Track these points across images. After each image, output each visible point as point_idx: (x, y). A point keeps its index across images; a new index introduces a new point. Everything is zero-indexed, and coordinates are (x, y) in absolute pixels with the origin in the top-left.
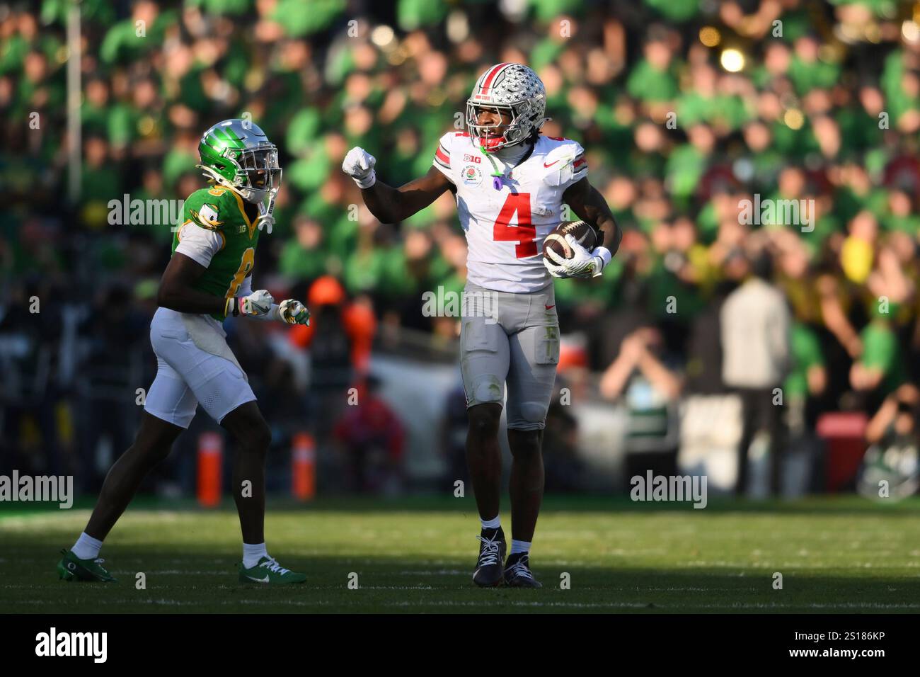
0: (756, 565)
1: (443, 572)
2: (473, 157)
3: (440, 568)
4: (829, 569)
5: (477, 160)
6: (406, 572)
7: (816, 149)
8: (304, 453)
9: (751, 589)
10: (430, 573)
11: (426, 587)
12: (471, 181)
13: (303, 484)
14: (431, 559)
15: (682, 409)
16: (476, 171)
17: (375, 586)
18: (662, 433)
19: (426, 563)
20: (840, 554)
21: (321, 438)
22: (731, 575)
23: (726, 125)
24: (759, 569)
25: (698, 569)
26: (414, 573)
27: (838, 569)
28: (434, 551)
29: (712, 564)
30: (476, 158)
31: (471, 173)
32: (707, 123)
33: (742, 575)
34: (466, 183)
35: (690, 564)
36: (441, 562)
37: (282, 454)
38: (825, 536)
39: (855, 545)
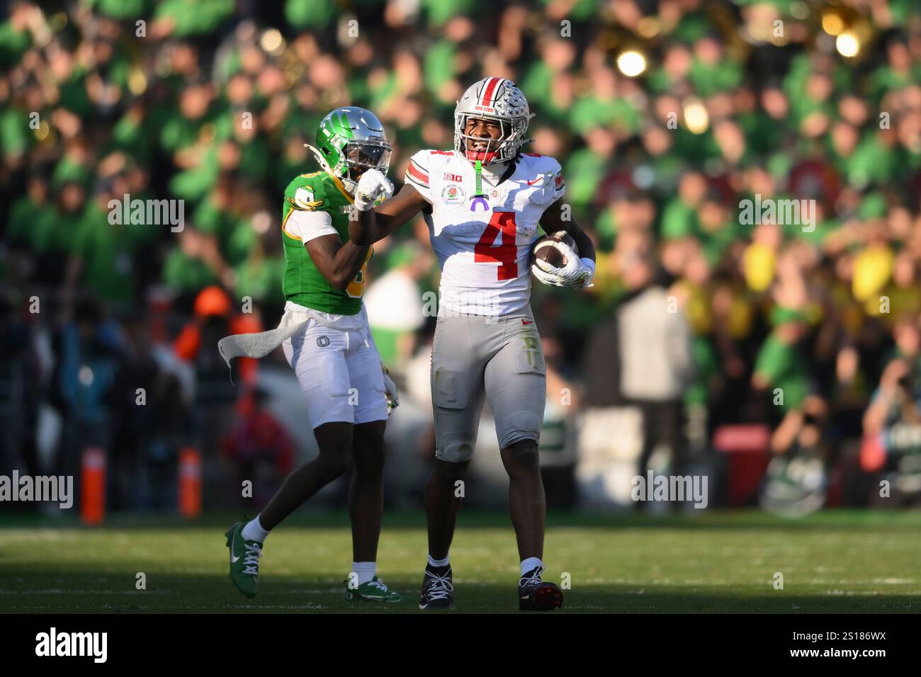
0: (656, 582)
1: (333, 591)
2: (453, 176)
3: (331, 586)
4: (732, 586)
5: (458, 179)
6: (295, 591)
7: (718, 154)
8: (190, 469)
9: (650, 607)
10: (320, 592)
11: (316, 605)
12: (453, 201)
13: (190, 500)
14: (321, 578)
15: (580, 421)
16: (457, 189)
17: (263, 605)
18: (558, 447)
19: (315, 581)
20: (742, 571)
21: (207, 453)
22: (630, 592)
23: (626, 128)
24: (658, 587)
25: (597, 586)
26: (305, 591)
27: (741, 585)
28: (324, 570)
29: (611, 581)
30: (457, 177)
31: (453, 192)
32: (606, 127)
33: (641, 592)
34: (446, 203)
35: (588, 581)
36: (331, 580)
37: (166, 471)
38: (726, 552)
39: (758, 561)
